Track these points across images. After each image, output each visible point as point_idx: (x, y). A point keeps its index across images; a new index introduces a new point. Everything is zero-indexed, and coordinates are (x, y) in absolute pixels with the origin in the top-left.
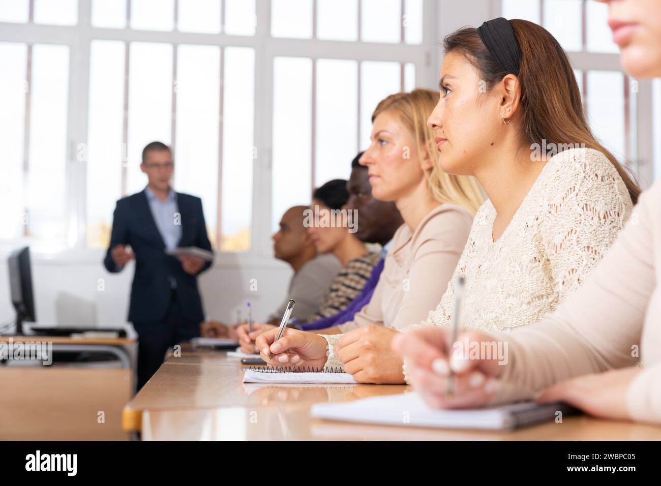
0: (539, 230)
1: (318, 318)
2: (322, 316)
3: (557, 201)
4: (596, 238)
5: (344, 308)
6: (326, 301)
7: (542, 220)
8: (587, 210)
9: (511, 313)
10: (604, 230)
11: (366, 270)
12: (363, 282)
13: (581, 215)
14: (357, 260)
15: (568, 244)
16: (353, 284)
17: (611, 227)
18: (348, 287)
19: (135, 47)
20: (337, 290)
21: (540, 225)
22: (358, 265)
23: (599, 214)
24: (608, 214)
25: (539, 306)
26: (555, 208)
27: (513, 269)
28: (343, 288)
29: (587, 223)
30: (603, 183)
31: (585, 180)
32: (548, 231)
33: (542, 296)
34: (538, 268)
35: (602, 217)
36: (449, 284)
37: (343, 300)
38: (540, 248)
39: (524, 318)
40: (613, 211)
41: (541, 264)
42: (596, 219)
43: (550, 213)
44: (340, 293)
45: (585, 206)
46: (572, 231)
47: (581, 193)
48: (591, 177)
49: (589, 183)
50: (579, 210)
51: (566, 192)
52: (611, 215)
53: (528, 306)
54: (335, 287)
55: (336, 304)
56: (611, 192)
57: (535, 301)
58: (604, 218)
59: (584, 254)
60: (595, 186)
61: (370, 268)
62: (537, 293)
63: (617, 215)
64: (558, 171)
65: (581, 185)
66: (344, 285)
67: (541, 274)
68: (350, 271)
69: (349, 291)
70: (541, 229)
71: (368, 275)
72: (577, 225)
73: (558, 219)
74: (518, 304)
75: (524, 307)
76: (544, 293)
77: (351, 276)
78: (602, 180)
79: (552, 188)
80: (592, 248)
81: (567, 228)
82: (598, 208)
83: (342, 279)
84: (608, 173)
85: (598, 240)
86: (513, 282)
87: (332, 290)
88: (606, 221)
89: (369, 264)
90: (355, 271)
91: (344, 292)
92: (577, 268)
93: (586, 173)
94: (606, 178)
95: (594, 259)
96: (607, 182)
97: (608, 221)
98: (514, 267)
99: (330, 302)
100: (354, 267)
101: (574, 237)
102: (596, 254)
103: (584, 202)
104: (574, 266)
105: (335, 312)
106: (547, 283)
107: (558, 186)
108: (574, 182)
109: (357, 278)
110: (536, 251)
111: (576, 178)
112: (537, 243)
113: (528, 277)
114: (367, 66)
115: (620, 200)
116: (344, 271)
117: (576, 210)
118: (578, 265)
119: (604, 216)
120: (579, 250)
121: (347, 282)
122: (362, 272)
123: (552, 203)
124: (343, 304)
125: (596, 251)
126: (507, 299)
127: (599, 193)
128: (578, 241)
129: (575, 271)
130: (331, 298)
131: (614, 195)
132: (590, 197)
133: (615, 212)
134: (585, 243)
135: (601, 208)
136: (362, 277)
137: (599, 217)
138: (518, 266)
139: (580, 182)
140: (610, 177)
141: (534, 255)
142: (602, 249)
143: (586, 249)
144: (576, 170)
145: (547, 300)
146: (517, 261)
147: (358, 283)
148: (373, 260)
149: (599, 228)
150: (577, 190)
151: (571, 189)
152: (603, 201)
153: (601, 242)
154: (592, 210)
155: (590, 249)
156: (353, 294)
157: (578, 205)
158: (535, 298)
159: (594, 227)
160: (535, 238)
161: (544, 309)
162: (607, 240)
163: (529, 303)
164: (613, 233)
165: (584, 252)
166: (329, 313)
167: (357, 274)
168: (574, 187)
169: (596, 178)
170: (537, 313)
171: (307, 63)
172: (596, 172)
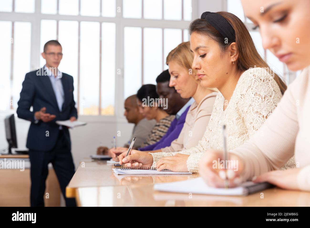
0: (237, 106)
1: (147, 145)
2: (149, 144)
3: (244, 93)
4: (260, 108)
5: (158, 141)
6: (150, 138)
7: (238, 101)
8: (256, 95)
9: (231, 143)
10: (264, 104)
11: (168, 123)
12: (167, 129)
13: (254, 98)
14: (164, 119)
15: (249, 111)
16: (162, 130)
17: (267, 102)
18: (160, 131)
19: (61, 23)
20: (155, 133)
21: (238, 104)
22: (164, 121)
23: (262, 97)
24: (266, 96)
25: (243, 138)
26: (243, 96)
27: (230, 124)
28: (158, 132)
29: (256, 101)
30: (264, 83)
31: (255, 82)
32: (241, 106)
33: (244, 133)
34: (240, 122)
35: (263, 98)
36: (207, 127)
37: (158, 137)
38: (239, 113)
39: (237, 144)
40: (268, 95)
41: (241, 120)
42: (260, 99)
43: (241, 98)
44: (156, 134)
45: (255, 93)
46: (250, 105)
47: (254, 88)
48: (258, 81)
49: (257, 83)
50: (253, 95)
51: (247, 88)
52: (267, 97)
53: (239, 139)
54: (154, 131)
55: (155, 139)
56: (267, 86)
57: (241, 136)
58: (264, 98)
59: (255, 115)
60: (260, 85)
61: (170, 123)
62: (241, 133)
63: (270, 97)
64: (244, 79)
65: (254, 84)
66: (158, 130)
67: (242, 124)
68: (161, 124)
69: (161, 133)
70: (238, 105)
71: (169, 125)
72: (252, 102)
73: (245, 101)
74: (234, 138)
75: (237, 139)
76: (244, 132)
77: (161, 126)
78: (263, 81)
79: (242, 87)
80: (259, 112)
81: (249, 104)
82: (261, 94)
83: (157, 128)
84: (267, 78)
85: (261, 108)
86: (230, 129)
87: (153, 133)
88: (265, 100)
89: (169, 121)
90: (163, 124)
91: (158, 133)
92: (253, 122)
93: (256, 79)
94: (265, 80)
95: (259, 117)
96: (266, 82)
97: (266, 100)
98: (230, 123)
99: (152, 138)
100: (162, 122)
101: (251, 108)
102: (260, 115)
103: (255, 92)
104: (252, 121)
105: (154, 142)
106: (245, 127)
107: (244, 86)
108: (251, 84)
109: (164, 127)
110: (238, 115)
111: (251, 82)
112: (237, 111)
113: (236, 126)
114: (167, 31)
115: (272, 90)
116: (158, 124)
117: (252, 96)
118: (253, 120)
119: (264, 97)
120: (253, 114)
121: (160, 129)
122: (166, 124)
123: (242, 93)
124: (158, 139)
125: (260, 113)
126: (229, 137)
127: (262, 88)
128: (253, 110)
129: (252, 123)
130: (152, 136)
131: (269, 88)
132: (258, 89)
133: (269, 95)
134: (256, 110)
135: (263, 94)
136: (166, 126)
137: (262, 98)
138: (232, 122)
139: (253, 83)
140: (267, 79)
141: (237, 117)
142: (263, 112)
143: (256, 112)
144: (251, 78)
145: (246, 134)
146: (231, 120)
147: (164, 129)
148: (171, 119)
149: (262, 103)
150: (252, 87)
151: (249, 86)
152: (263, 91)
153: (263, 109)
154: (259, 95)
155: (258, 113)
156: (162, 134)
157: (253, 93)
158: (241, 135)
159: (260, 103)
160: (236, 109)
161: (246, 139)
162: (265, 108)
163: (239, 137)
164: (268, 105)
165: (255, 114)
166: (152, 143)
167: (164, 125)
168: (251, 86)
169: (260, 81)
170: (243, 141)
171: (139, 30)
172: (260, 78)
